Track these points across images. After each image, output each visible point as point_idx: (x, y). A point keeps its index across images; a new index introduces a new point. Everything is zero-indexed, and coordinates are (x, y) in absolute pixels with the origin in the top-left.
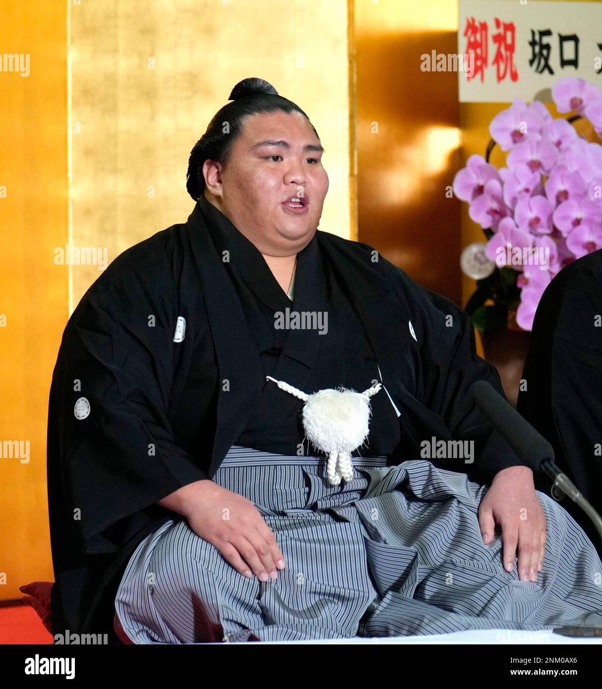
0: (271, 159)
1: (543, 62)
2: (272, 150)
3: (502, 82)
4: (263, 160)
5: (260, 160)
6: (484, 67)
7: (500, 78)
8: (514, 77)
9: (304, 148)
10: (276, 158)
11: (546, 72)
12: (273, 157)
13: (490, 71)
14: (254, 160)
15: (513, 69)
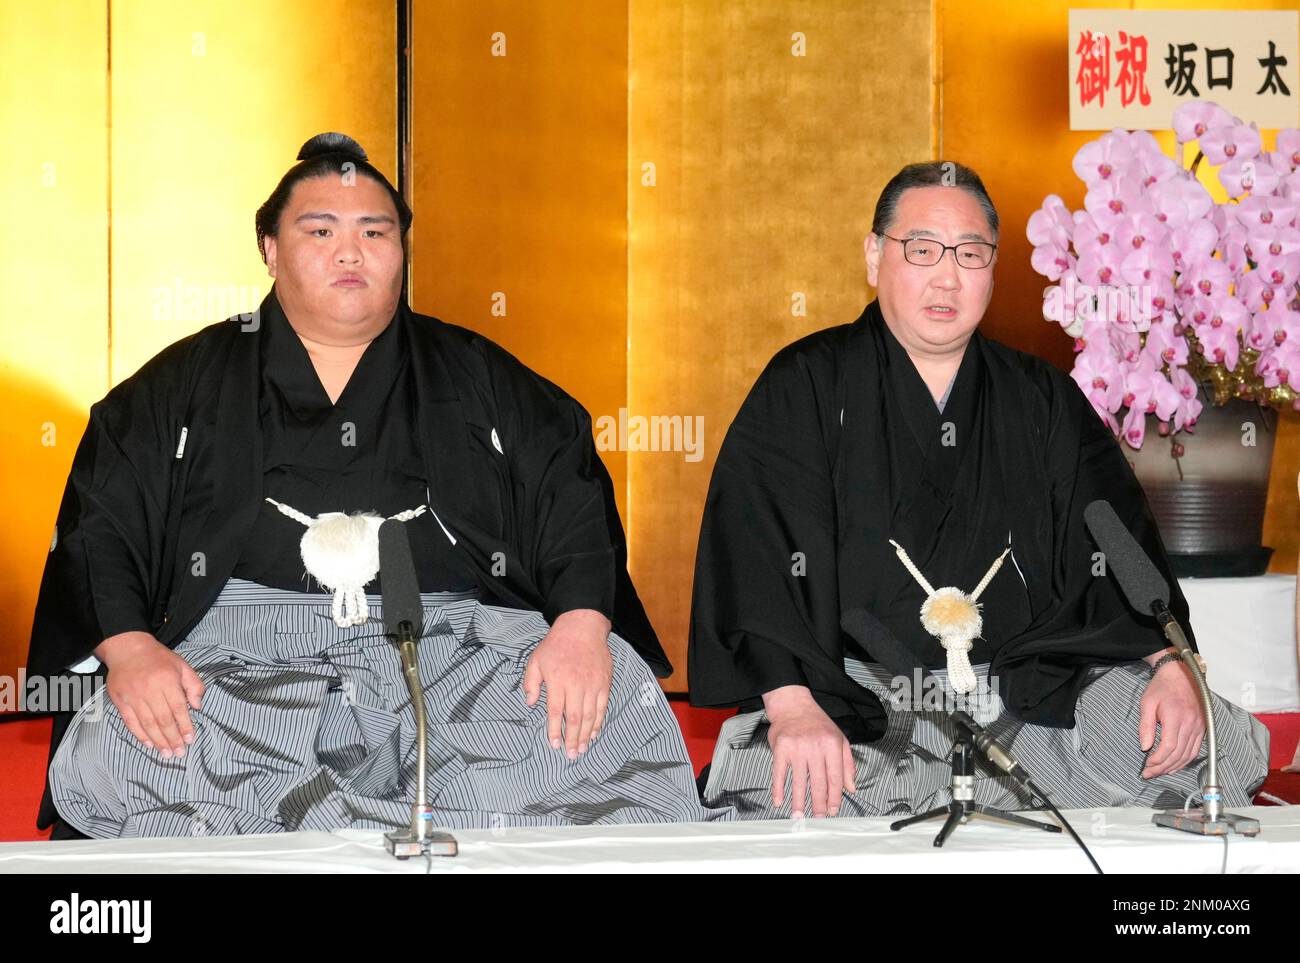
0: (318, 235)
1: (1184, 82)
2: (319, 224)
3: (1128, 106)
4: (308, 236)
5: (305, 235)
6: (1105, 89)
7: (1125, 102)
8: (1146, 100)
9: (358, 222)
10: (323, 233)
11: (1189, 92)
12: (320, 232)
13: (1113, 94)
14: (300, 234)
15: (1144, 92)
